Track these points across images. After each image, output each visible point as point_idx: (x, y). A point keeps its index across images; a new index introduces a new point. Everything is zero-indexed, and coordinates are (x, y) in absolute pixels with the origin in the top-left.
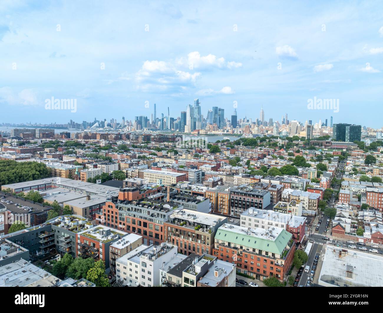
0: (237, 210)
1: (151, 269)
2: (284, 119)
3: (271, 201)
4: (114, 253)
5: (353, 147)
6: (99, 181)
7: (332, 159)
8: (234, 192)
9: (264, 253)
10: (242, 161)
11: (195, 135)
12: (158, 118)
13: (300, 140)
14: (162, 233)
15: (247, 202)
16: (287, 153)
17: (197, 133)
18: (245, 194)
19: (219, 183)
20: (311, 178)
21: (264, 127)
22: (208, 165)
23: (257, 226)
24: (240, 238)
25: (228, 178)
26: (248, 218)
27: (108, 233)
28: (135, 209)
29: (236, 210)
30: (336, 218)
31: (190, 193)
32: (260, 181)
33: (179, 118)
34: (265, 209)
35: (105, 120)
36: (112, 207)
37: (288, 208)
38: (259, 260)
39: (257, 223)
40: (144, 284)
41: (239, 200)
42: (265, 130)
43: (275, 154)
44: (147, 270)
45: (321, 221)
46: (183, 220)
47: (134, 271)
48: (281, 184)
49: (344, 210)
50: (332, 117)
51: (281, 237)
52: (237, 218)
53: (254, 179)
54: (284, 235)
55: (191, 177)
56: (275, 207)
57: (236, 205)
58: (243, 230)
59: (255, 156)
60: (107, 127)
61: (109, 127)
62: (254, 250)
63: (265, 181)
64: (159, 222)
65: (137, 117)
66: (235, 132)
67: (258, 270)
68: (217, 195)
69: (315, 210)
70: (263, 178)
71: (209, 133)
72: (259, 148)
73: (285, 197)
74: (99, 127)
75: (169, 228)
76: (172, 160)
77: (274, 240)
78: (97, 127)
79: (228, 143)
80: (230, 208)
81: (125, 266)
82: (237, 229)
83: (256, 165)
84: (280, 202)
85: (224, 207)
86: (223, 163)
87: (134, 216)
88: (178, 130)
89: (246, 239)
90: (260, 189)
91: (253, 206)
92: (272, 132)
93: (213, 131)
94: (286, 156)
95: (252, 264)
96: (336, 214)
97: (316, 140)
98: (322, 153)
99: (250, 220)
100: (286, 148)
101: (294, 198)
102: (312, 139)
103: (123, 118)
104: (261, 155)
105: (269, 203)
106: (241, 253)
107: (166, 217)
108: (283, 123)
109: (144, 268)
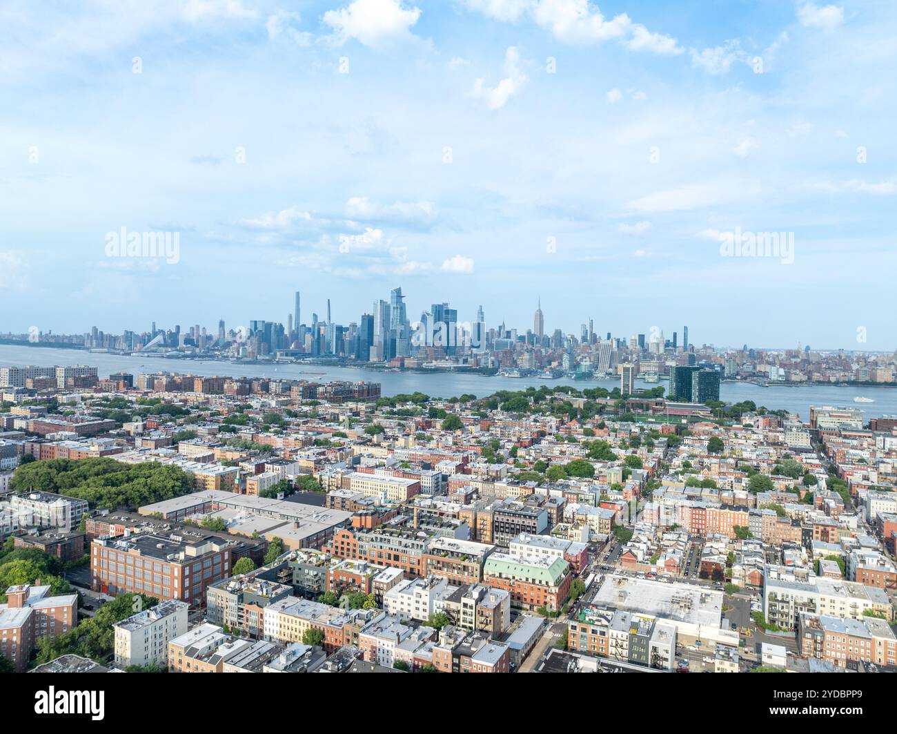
0: (503, 537)
1: (427, 600)
2: (587, 331)
3: (548, 523)
4: (378, 589)
5: (702, 414)
6: (281, 496)
7: (656, 442)
8: (499, 512)
9: (537, 582)
10: (503, 447)
11: (396, 369)
12: (304, 325)
13: (608, 398)
14: (419, 567)
15: (517, 525)
16: (582, 430)
17: (398, 364)
18: (513, 514)
19: (474, 496)
20: (612, 483)
21: (543, 350)
22: (448, 461)
23: (529, 555)
24: (512, 567)
25: (486, 485)
26: (518, 545)
27: (366, 567)
28: (381, 539)
29: (501, 536)
30: (629, 544)
31: (435, 513)
32: (534, 492)
33: (353, 326)
34: (539, 534)
35: (178, 328)
36: (348, 537)
37: (569, 532)
38: (532, 589)
39: (530, 552)
40: (418, 616)
41: (506, 523)
42: (546, 359)
43: (561, 433)
44: (421, 601)
45: (614, 548)
46: (443, 551)
47: (406, 604)
48: (563, 496)
49: (643, 533)
50: (686, 328)
51: (555, 565)
52: (504, 547)
53: (525, 488)
54: (559, 563)
55: (426, 485)
56: (553, 530)
57: (502, 529)
58: (514, 559)
59: (526, 437)
60: (184, 346)
61: (189, 345)
62: (527, 579)
63: (541, 491)
64: (415, 554)
65: (256, 322)
66: (482, 365)
67: (532, 600)
68: (476, 515)
69: (607, 534)
70: (539, 486)
71: (424, 365)
72: (533, 417)
73: (568, 516)
74: (165, 345)
75: (429, 560)
76: (383, 450)
77: (547, 568)
78: (160, 345)
79: (473, 405)
80: (493, 533)
81: (395, 600)
82: (508, 558)
83: (527, 457)
84: (560, 524)
85: (485, 532)
86: (471, 454)
87: (381, 547)
88: (353, 356)
89: (519, 568)
90: (533, 506)
91: (524, 530)
92: (560, 364)
93: (433, 361)
94: (580, 437)
95: (525, 594)
96: (631, 538)
97: (637, 399)
98: (642, 429)
99: (521, 548)
100: (582, 417)
101: (581, 517)
102: (631, 396)
103: (222, 324)
104: (536, 435)
105: (545, 525)
106: (514, 584)
107: (424, 548)
108: (584, 339)
109: (418, 599)
